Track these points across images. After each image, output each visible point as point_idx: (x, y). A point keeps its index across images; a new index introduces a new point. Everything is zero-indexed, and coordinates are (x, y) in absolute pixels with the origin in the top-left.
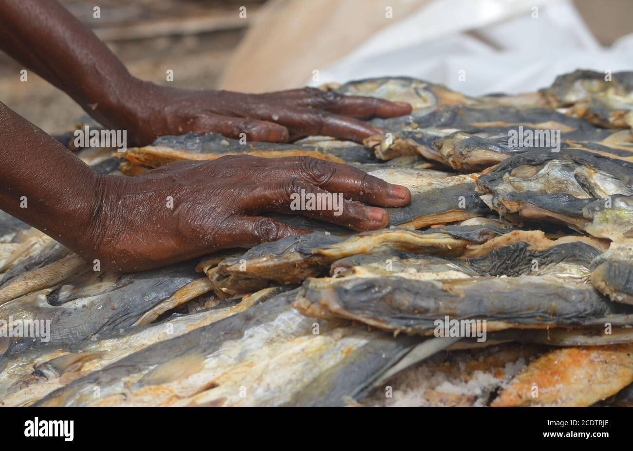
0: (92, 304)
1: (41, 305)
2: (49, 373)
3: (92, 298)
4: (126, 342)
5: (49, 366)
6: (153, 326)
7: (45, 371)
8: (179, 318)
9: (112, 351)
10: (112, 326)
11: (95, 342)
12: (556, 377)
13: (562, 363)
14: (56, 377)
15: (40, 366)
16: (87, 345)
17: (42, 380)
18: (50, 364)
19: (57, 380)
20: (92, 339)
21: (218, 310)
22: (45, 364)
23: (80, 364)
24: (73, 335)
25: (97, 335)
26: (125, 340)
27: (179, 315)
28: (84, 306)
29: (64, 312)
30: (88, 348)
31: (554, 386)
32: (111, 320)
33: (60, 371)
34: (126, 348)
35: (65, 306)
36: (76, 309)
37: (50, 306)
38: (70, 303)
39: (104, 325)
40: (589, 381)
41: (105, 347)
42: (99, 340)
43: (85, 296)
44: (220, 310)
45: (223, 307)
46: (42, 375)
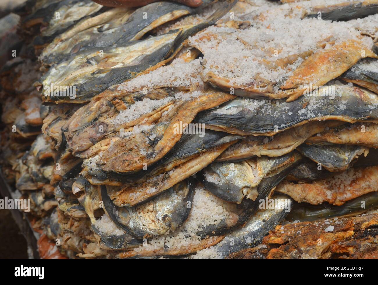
0: (116, 31)
1: (95, 32)
2: (93, 62)
3: (116, 29)
4: (128, 49)
5: (93, 59)
6: (141, 41)
7: (91, 61)
8: (152, 38)
9: (122, 53)
10: (123, 39)
11: (114, 48)
12: (312, 70)
13: (315, 63)
14: (96, 65)
15: (89, 59)
16: (111, 49)
17: (90, 66)
18: (94, 58)
19: (96, 66)
20: (114, 46)
21: (169, 35)
22: (91, 58)
23: (107, 59)
24: (106, 43)
25: (116, 44)
26: (127, 48)
27: (152, 36)
28: (113, 32)
29: (104, 35)
30: (111, 51)
31: (311, 75)
32: (123, 36)
33: (98, 62)
34: (128, 52)
35: (104, 32)
36: (109, 34)
37: (98, 33)
38: (107, 31)
39: (120, 39)
40: (327, 71)
41: (119, 51)
42: (117, 47)
43: (113, 28)
44: (170, 34)
45: (171, 33)
46: (90, 63)
